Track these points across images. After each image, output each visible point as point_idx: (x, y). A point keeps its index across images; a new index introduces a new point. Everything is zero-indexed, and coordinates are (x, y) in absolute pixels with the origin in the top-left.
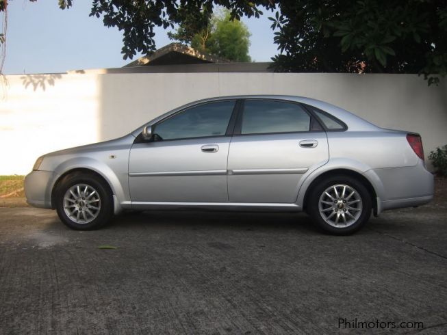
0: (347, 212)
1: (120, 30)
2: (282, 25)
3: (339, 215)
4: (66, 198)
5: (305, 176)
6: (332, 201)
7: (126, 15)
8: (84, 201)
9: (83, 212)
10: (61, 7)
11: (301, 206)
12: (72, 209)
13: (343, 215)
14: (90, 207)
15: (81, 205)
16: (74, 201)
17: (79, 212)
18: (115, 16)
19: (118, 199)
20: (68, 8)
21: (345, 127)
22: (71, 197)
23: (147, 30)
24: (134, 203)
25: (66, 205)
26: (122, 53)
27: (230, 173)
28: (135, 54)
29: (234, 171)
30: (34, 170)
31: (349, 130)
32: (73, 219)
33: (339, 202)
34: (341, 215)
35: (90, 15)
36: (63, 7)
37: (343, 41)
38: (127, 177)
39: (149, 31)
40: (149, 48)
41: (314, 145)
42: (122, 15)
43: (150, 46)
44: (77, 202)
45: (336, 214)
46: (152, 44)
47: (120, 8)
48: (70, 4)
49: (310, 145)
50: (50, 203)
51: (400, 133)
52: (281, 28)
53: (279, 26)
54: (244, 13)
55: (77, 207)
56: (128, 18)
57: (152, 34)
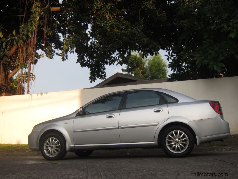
0: (181, 145)
1: (88, 68)
2: (172, 58)
3: (176, 146)
4: (45, 144)
5: (157, 127)
6: (172, 139)
7: (91, 60)
8: (53, 146)
9: (53, 151)
10: (62, 60)
11: (157, 143)
12: (47, 150)
13: (179, 146)
14: (56, 148)
15: (52, 148)
16: (48, 146)
17: (51, 151)
18: (85, 62)
19: (68, 144)
20: (66, 60)
21: (177, 101)
22: (48, 144)
23: (102, 67)
24: (76, 145)
25: (45, 148)
26: (90, 79)
27: (120, 128)
28: (96, 79)
29: (122, 126)
30: (32, 132)
31: (179, 102)
32: (48, 155)
33: (176, 139)
34: (178, 147)
35: (76, 63)
36: (63, 60)
37: (197, 62)
38: (73, 132)
39: (103, 67)
40: (102, 76)
41: (161, 111)
42: (88, 61)
43: (103, 75)
44: (50, 146)
45: (175, 146)
46: (104, 74)
47: (88, 57)
48: (67, 58)
49: (159, 111)
50: (38, 147)
51: (206, 101)
52: (172, 60)
53: (171, 59)
54: (149, 54)
55: (50, 149)
56: (92, 62)
57: (104, 69)
